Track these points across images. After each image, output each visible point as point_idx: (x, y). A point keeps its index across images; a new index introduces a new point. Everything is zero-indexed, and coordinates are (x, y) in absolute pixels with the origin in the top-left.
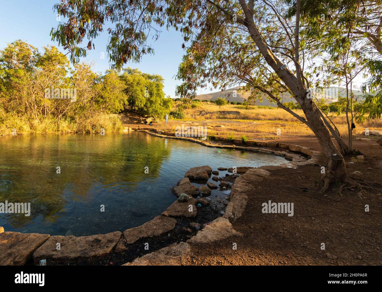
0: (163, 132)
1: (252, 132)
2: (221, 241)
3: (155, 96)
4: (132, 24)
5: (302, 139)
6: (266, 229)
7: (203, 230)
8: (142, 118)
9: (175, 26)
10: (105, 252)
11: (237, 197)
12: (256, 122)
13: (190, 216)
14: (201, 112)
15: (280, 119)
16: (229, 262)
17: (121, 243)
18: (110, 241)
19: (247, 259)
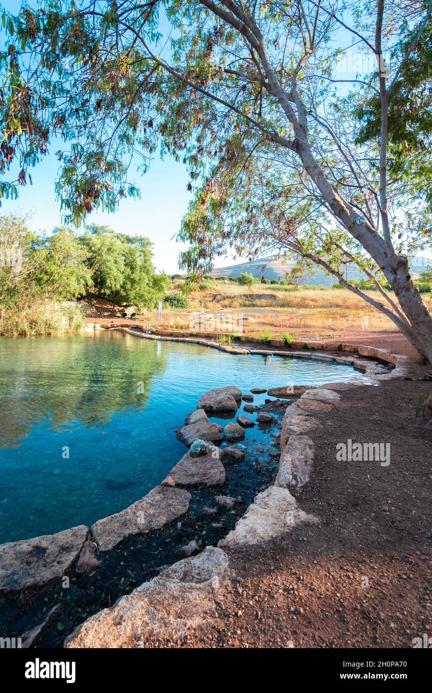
0: (154, 330)
1: (298, 327)
2: (283, 538)
3: (138, 271)
4: (101, 145)
5: (375, 336)
6: (357, 505)
7: (246, 518)
8: (118, 308)
9: (174, 153)
10: (54, 576)
11: (295, 443)
12: (302, 311)
13: (215, 483)
14: (215, 296)
15: (337, 306)
16: (306, 585)
17: (88, 551)
18: (65, 549)
19: (338, 576)
